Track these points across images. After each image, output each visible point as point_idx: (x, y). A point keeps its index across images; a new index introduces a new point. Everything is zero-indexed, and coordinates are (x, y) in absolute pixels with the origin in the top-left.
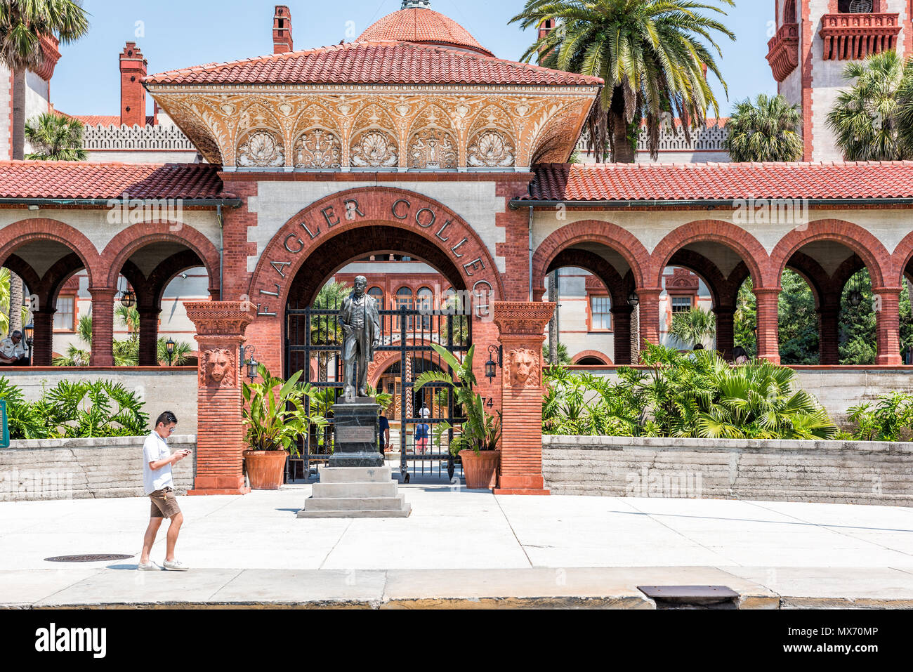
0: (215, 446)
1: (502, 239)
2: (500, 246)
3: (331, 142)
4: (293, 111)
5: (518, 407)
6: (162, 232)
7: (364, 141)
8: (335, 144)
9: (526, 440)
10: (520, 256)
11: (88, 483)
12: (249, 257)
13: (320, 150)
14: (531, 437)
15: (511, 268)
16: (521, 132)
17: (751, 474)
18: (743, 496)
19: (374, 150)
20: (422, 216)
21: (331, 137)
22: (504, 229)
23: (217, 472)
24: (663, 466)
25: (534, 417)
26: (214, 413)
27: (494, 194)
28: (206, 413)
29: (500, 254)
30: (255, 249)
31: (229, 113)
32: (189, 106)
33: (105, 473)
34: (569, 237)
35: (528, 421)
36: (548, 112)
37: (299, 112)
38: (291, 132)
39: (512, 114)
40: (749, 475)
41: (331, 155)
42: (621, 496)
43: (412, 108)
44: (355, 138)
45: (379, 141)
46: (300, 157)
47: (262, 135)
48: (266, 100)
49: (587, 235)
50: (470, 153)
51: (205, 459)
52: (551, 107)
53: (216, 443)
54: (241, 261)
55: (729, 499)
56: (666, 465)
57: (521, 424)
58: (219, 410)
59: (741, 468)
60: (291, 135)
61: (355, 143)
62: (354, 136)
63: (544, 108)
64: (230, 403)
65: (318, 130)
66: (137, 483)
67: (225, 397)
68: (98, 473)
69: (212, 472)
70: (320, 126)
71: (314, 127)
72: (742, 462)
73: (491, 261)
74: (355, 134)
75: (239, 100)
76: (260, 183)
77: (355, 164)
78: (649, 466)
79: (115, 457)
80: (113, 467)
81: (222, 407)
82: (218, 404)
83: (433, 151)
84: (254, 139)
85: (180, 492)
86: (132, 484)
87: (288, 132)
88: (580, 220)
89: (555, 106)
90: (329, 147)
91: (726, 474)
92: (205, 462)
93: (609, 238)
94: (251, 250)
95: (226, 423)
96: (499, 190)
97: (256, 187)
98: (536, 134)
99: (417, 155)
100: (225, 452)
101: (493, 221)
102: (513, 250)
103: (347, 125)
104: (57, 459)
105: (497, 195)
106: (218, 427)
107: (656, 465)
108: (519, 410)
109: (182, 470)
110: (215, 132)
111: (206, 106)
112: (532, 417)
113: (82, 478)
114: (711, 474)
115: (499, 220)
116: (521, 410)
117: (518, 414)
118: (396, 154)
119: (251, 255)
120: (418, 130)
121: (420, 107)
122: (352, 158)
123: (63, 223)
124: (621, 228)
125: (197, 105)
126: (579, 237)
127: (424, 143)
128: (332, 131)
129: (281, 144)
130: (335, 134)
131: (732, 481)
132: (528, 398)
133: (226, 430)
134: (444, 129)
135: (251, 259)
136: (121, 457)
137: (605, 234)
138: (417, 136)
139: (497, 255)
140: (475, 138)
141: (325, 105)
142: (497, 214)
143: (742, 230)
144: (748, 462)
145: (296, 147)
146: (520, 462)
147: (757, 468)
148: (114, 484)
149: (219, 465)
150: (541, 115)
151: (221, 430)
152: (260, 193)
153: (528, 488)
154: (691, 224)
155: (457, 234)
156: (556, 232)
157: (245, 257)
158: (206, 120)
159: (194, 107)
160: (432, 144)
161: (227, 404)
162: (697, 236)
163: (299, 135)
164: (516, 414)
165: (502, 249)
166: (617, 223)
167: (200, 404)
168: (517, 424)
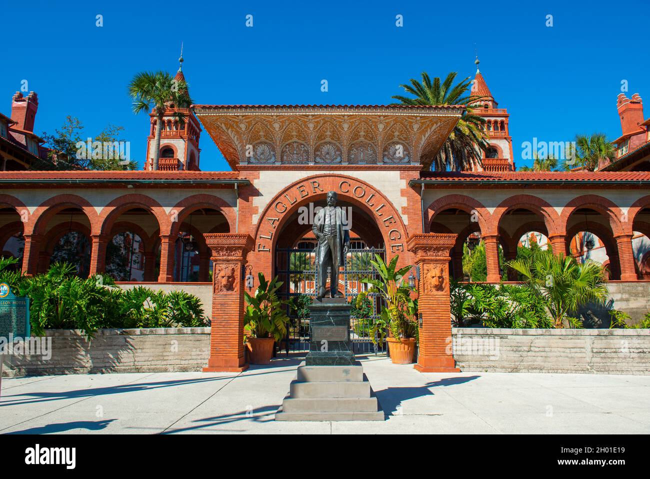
0: (223, 336)
1: (405, 204)
2: (404, 208)
3: (303, 149)
4: (281, 127)
5: (434, 308)
6: (204, 202)
7: (322, 149)
8: (305, 150)
9: (440, 331)
10: (416, 214)
11: (135, 361)
12: (254, 215)
13: (297, 154)
14: (444, 329)
15: (411, 221)
16: (414, 141)
17: (602, 355)
18: (598, 371)
19: (328, 153)
20: (358, 191)
21: (302, 146)
22: (406, 198)
23: (224, 354)
24: (537, 349)
25: (445, 315)
26: (222, 312)
27: (399, 178)
28: (218, 312)
29: (404, 213)
30: (257, 210)
31: (244, 129)
32: (220, 124)
33: (147, 354)
34: (444, 204)
35: (441, 318)
36: (431, 129)
37: (284, 128)
38: (279, 142)
39: (410, 130)
40: (601, 356)
41: (303, 156)
42: (509, 372)
43: (351, 125)
44: (317, 146)
45: (331, 148)
46: (285, 157)
47: (263, 145)
48: (265, 120)
49: (454, 203)
50: (384, 156)
51: (216, 345)
52: (432, 125)
53: (224, 333)
54: (249, 218)
55: (588, 373)
56: (539, 349)
57: (436, 320)
58: (226, 310)
59: (595, 350)
60: (279, 143)
61: (317, 150)
62: (316, 145)
63: (428, 125)
64: (234, 305)
65: (296, 142)
66: (169, 362)
67: (231, 301)
68: (142, 355)
69: (221, 355)
70: (297, 140)
71: (293, 140)
72: (595, 345)
73: (400, 218)
74: (317, 144)
75: (249, 120)
76: (261, 172)
77: (317, 162)
78: (527, 350)
79: (154, 343)
80: (153, 350)
81: (229, 307)
82: (226, 305)
83: (362, 154)
84: (258, 148)
85: (198, 369)
86: (165, 363)
87: (278, 141)
88: (450, 194)
89: (435, 124)
90: (302, 152)
91: (584, 355)
92: (215, 347)
93: (466, 205)
94: (255, 211)
95: (231, 319)
96: (402, 175)
97: (259, 174)
98: (423, 142)
99: (353, 156)
100: (230, 340)
101: (399, 194)
102: (412, 211)
103: (312, 136)
104: (114, 343)
105: (401, 179)
106: (225, 322)
107: (532, 348)
108: (435, 310)
109: (200, 353)
110: (235, 141)
111: (230, 124)
112: (444, 315)
113: (131, 358)
114: (573, 355)
115: (403, 193)
116: (437, 310)
117: (434, 313)
118: (341, 155)
119: (255, 214)
120: (354, 142)
121: (356, 124)
122: (315, 158)
123: (147, 197)
124: (474, 199)
125: (225, 124)
126: (449, 204)
127: (357, 149)
128: (303, 142)
129: (274, 150)
130: (305, 144)
131: (588, 360)
132: (440, 301)
133: (232, 324)
134: (368, 142)
135: (255, 216)
136: (159, 343)
137: (464, 203)
138: (353, 146)
139: (403, 214)
140: (386, 147)
141: (300, 123)
142: (401, 189)
143: (543, 200)
144: (599, 346)
145: (283, 152)
146: (437, 348)
147: (606, 351)
148: (153, 363)
149: (226, 350)
150: (427, 131)
151: (227, 324)
152: (261, 177)
153: (444, 366)
154: (514, 196)
155: (379, 202)
156: (435, 201)
157: (251, 215)
158: (230, 134)
159: (223, 125)
160: (362, 150)
161: (232, 305)
162: (517, 204)
163: (285, 144)
164: (432, 313)
165: (405, 211)
166: (471, 196)
167: (214, 305)
168: (434, 320)
